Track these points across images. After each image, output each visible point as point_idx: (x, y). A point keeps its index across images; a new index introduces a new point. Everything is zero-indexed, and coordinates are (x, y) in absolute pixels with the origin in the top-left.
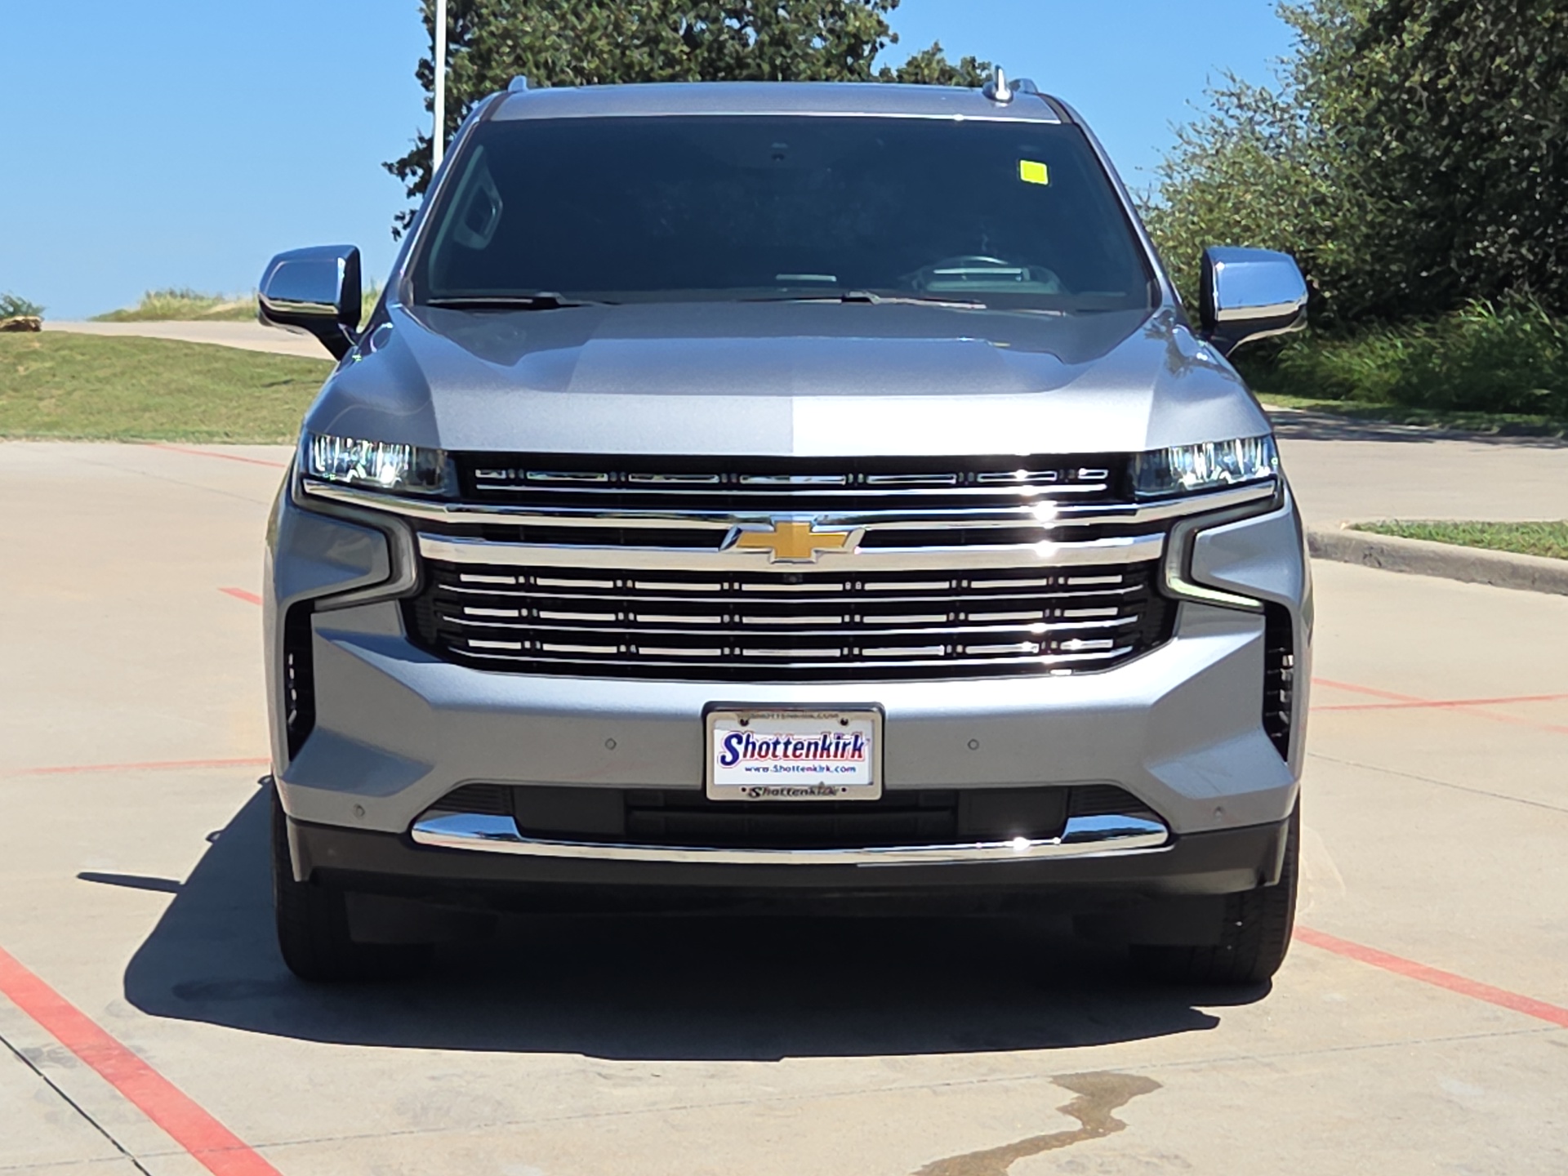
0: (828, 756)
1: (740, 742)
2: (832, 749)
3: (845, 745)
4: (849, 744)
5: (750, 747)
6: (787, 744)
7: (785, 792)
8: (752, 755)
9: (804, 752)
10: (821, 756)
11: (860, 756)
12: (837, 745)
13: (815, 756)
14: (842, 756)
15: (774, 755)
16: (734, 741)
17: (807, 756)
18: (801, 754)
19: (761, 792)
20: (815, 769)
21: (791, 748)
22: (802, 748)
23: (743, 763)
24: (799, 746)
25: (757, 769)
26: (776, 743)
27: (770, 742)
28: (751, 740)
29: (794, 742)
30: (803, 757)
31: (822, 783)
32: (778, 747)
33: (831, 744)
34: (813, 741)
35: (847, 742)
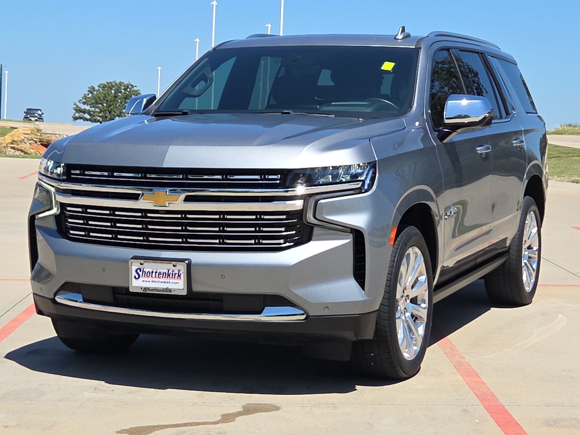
0: (170, 278)
1: (140, 271)
2: (171, 275)
3: (175, 274)
4: (177, 274)
5: (144, 273)
6: (156, 272)
7: (155, 290)
8: (145, 276)
9: (162, 276)
10: (167, 277)
11: (180, 278)
12: (173, 274)
13: (165, 277)
14: (174, 278)
15: (152, 276)
16: (139, 271)
17: (163, 277)
18: (161, 277)
19: (147, 290)
20: (165, 282)
21: (157, 274)
22: (161, 275)
23: (141, 279)
24: (160, 274)
25: (146, 281)
26: (152, 272)
27: (151, 272)
28: (144, 271)
29: (158, 272)
30: (161, 278)
31: (168, 288)
32: (153, 273)
33: (170, 273)
34: (164, 272)
35: (176, 273)
